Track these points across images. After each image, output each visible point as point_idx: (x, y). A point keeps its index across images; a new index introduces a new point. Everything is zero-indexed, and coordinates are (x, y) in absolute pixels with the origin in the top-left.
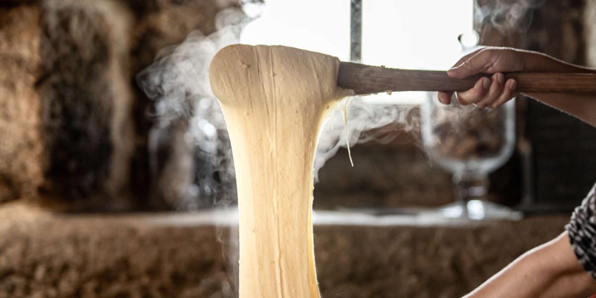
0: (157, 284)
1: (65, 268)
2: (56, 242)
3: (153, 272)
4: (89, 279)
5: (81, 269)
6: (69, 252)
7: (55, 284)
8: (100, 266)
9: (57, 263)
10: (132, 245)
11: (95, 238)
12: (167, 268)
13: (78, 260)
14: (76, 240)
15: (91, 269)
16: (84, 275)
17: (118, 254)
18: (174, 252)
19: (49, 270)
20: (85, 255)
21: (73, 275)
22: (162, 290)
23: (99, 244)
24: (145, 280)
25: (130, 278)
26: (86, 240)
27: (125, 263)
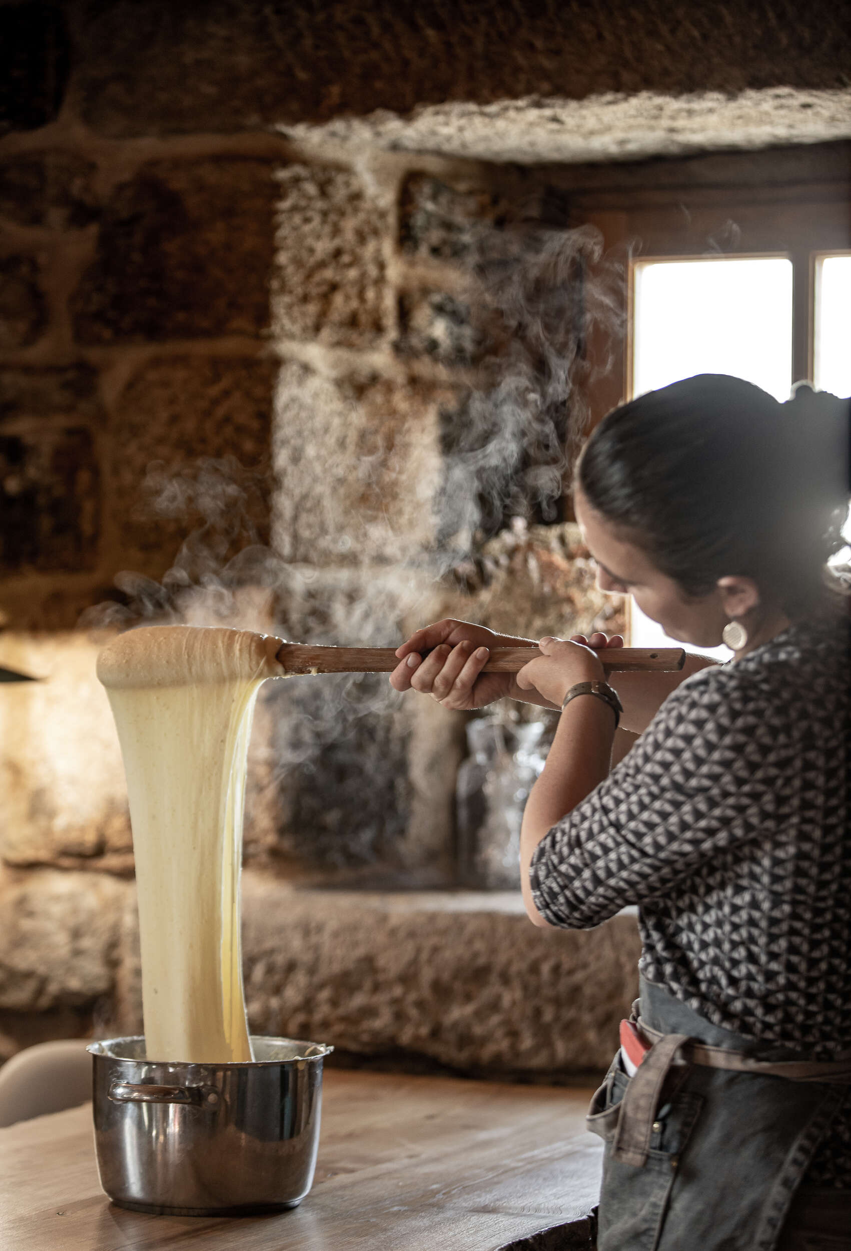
0: (412, 997)
1: (291, 967)
2: (280, 930)
3: (407, 979)
4: (322, 986)
5: (312, 970)
6: (296, 943)
7: (278, 990)
8: (336, 968)
9: (280, 960)
10: (380, 938)
11: (332, 925)
12: (427, 975)
13: (307, 958)
14: (307, 929)
15: (324, 972)
16: (316, 979)
17: (360, 952)
18: (435, 950)
19: (270, 970)
20: (316, 948)
21: (301, 978)
22: (420, 1004)
23: (336, 935)
24: (398, 991)
25: (377, 988)
26: (320, 929)
27: (369, 963)
